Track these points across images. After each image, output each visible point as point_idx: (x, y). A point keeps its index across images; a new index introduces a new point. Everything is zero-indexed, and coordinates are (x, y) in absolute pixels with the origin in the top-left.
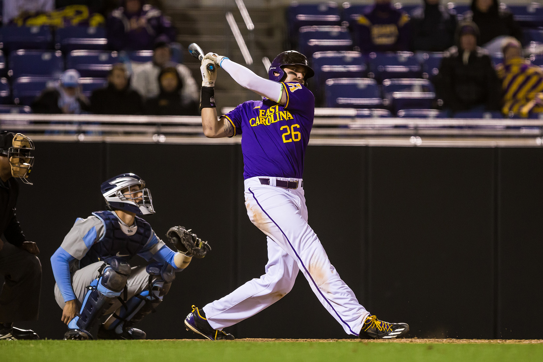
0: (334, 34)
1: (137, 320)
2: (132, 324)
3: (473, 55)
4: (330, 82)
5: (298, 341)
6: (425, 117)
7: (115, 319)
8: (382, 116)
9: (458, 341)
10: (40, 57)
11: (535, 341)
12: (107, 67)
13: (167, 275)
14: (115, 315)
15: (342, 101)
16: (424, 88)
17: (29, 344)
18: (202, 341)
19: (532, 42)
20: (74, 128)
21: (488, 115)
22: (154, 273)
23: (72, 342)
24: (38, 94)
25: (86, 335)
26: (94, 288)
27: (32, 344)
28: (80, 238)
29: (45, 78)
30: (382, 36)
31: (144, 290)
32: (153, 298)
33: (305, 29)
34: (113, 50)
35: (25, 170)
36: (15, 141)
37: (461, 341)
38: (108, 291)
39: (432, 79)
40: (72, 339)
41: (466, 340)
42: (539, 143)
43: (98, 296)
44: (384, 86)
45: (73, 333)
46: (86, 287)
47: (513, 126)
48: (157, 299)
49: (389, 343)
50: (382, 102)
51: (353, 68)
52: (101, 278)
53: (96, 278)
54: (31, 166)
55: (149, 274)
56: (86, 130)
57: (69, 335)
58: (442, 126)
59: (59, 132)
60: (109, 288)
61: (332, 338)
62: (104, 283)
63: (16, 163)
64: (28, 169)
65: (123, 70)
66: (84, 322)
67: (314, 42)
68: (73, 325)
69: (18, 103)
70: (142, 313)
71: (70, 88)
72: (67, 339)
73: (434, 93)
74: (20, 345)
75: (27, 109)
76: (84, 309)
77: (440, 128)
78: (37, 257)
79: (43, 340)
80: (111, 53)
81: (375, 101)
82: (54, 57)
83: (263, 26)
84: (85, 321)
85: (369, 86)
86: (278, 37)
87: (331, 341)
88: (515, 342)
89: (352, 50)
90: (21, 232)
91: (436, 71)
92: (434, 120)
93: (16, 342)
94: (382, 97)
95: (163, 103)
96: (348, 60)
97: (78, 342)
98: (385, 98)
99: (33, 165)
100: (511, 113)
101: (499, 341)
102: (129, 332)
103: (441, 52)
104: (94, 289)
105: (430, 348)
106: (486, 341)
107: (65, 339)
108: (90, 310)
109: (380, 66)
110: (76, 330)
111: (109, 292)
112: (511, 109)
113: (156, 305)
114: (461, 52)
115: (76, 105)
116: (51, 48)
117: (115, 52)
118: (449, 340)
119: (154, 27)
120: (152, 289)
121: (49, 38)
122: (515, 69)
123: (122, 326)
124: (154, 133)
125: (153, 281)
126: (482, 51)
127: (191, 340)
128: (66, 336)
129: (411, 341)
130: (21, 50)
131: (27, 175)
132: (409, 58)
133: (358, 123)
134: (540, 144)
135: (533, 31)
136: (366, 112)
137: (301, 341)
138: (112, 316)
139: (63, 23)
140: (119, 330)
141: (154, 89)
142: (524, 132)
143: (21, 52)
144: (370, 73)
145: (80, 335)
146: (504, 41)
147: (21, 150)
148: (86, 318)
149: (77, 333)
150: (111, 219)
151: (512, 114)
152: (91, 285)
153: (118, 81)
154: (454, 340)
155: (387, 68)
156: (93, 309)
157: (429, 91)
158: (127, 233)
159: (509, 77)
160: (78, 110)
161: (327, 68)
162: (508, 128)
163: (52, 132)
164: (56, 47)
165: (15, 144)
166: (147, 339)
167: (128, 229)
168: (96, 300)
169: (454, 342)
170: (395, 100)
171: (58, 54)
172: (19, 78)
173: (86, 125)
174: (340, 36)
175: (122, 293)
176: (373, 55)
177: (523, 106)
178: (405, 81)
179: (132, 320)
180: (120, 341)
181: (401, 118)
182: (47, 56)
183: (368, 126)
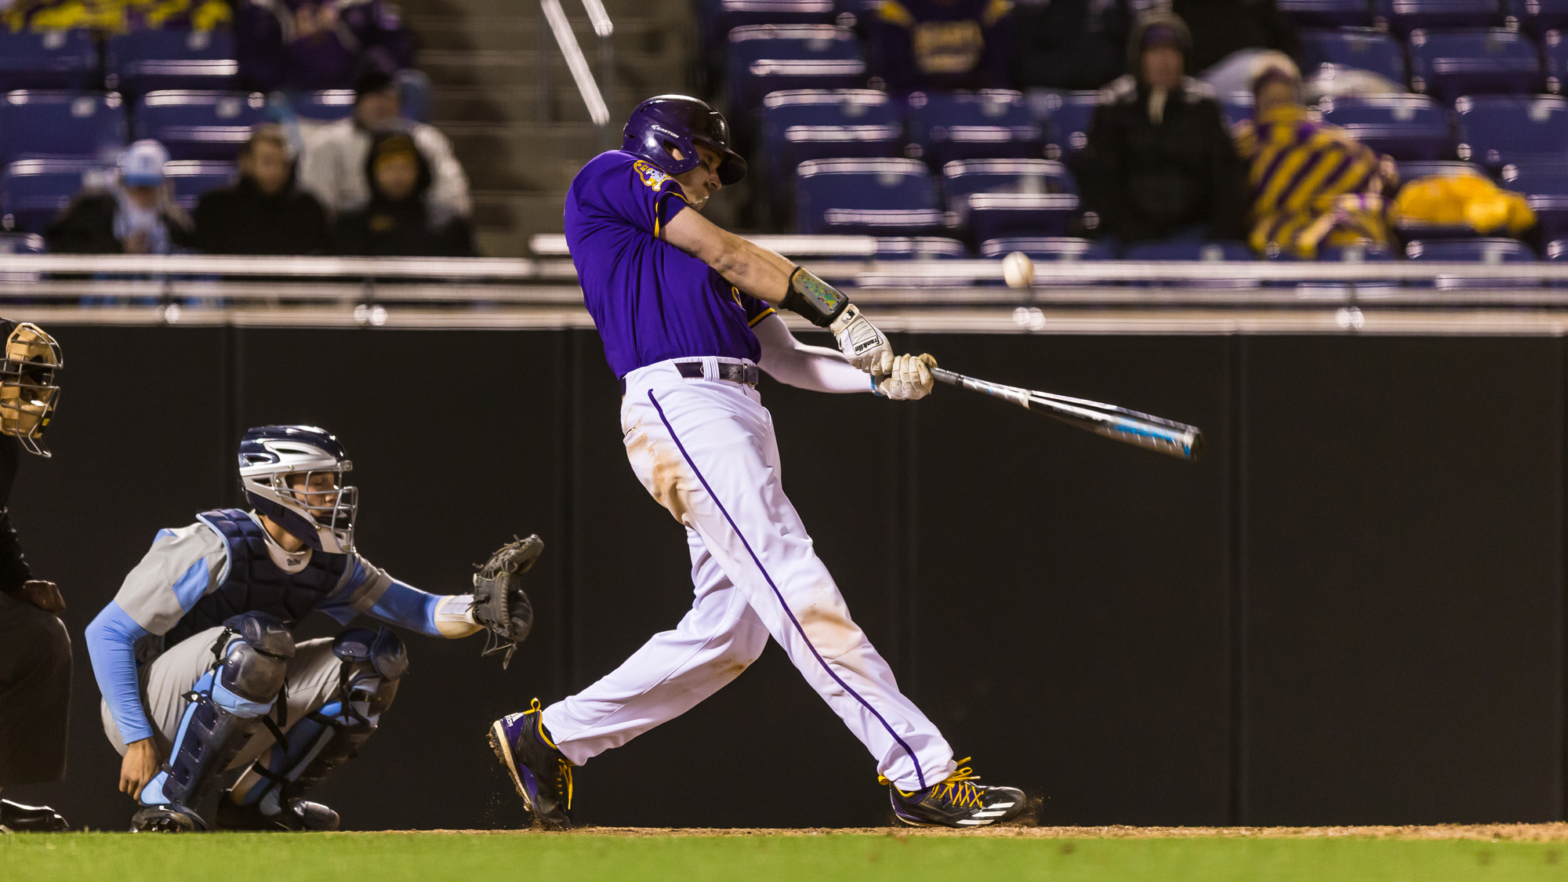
0: (818, 46)
1: (315, 779)
2: (302, 790)
3: (1176, 99)
4: (809, 169)
5: (729, 833)
6: (1051, 257)
7: (257, 777)
8: (942, 257)
9: (1139, 832)
10: (66, 109)
11: (1336, 831)
12: (238, 134)
13: (388, 660)
14: (258, 768)
15: (840, 216)
16: (1049, 184)
17: (44, 843)
18: (483, 834)
19: (1324, 64)
20: (154, 289)
21: (1213, 253)
22: (354, 657)
23: (153, 839)
24: (63, 204)
25: (188, 820)
26: (204, 695)
27: (50, 844)
28: (166, 584)
29: (80, 162)
30: (942, 50)
31: (330, 702)
32: (352, 721)
33: (744, 34)
34: (254, 90)
35: (34, 418)
36: (12, 342)
37: (1146, 831)
38: (240, 700)
39: (1070, 159)
40: (154, 830)
41: (1160, 828)
42: (1344, 323)
43: (215, 716)
44: (947, 177)
45: (156, 815)
46: (183, 696)
47: (1277, 280)
48: (364, 723)
49: (963, 837)
50: (941, 219)
51: (869, 133)
52: (221, 668)
53: (207, 671)
54: (51, 410)
55: (341, 659)
56: (185, 295)
57: (146, 819)
58: (1095, 279)
59: (115, 301)
60: (243, 693)
61: (817, 825)
62: (228, 681)
63: (10, 400)
64: (41, 416)
65: (278, 142)
66: (182, 786)
67: (766, 67)
68: (153, 794)
69: (12, 226)
70: (327, 761)
71: (144, 188)
72: (140, 830)
73: (1074, 196)
74: (21, 846)
75: (34, 241)
76: (180, 751)
77: (1088, 286)
78: (60, 620)
79: (78, 834)
80: (247, 97)
81: (923, 217)
82: (102, 108)
83: (637, 26)
84: (184, 782)
85: (907, 178)
86: (675, 53)
87: (815, 833)
88: (1285, 833)
89: (865, 87)
90: (20, 555)
91: (1079, 141)
92: (1076, 266)
93: (10, 838)
94: (942, 207)
95: (381, 223)
96: (854, 111)
97: (167, 837)
98: (950, 210)
99: (57, 408)
100: (1273, 246)
101: (1243, 830)
102: (296, 809)
103: (1092, 92)
104: (204, 698)
105: (1068, 849)
106: (1212, 831)
107: (133, 830)
108: (196, 754)
109: (936, 128)
110: (162, 808)
111: (242, 703)
112: (1272, 236)
113: (361, 738)
114: (1144, 90)
115: (159, 232)
116: (95, 86)
117: (258, 94)
118: (1116, 829)
119: (355, 30)
120: (349, 697)
121: (90, 60)
122: (1282, 135)
123: (278, 795)
124: (358, 302)
125: (351, 678)
126: (1199, 89)
127: (454, 831)
128: (135, 822)
129: (1020, 834)
130: (19, 92)
131: (39, 432)
132: (1010, 107)
133: (881, 274)
134: (1348, 325)
135: (1327, 37)
136: (901, 245)
137: (737, 833)
138: (250, 771)
139: (125, 22)
140: (271, 805)
141: (357, 190)
142: (1305, 294)
143: (18, 98)
144: (912, 145)
145: (172, 821)
146: (1255, 63)
147: (26, 367)
148: (187, 775)
149: (164, 814)
150: (244, 533)
151: (1276, 248)
152: (195, 689)
153: (266, 171)
154: (1128, 829)
155: (955, 133)
156: (204, 751)
157: (1063, 190)
158: (286, 567)
159: (1268, 155)
160: (162, 244)
161: (799, 134)
162: (1266, 284)
163: (98, 301)
164: (108, 84)
165: (13, 351)
166: (342, 829)
167: (289, 557)
168: (211, 726)
169: (1127, 835)
170: (975, 215)
171: (114, 100)
172: (14, 164)
173: (185, 283)
174: (833, 51)
175: (273, 705)
176: (919, 100)
177: (1303, 228)
178: (1002, 166)
179: (301, 779)
180: (274, 834)
181: (991, 261)
182: (84, 107)
183: (905, 281)
